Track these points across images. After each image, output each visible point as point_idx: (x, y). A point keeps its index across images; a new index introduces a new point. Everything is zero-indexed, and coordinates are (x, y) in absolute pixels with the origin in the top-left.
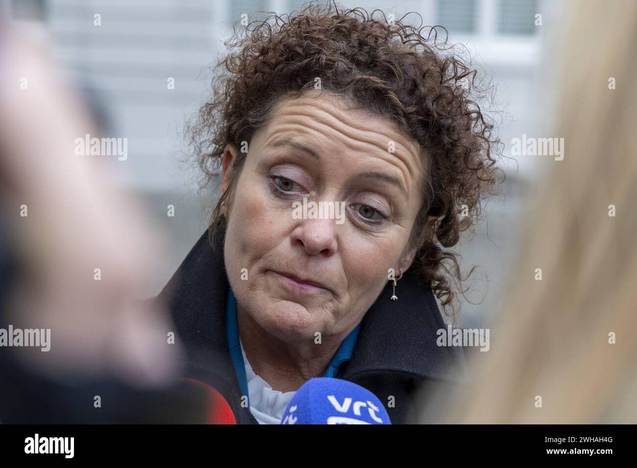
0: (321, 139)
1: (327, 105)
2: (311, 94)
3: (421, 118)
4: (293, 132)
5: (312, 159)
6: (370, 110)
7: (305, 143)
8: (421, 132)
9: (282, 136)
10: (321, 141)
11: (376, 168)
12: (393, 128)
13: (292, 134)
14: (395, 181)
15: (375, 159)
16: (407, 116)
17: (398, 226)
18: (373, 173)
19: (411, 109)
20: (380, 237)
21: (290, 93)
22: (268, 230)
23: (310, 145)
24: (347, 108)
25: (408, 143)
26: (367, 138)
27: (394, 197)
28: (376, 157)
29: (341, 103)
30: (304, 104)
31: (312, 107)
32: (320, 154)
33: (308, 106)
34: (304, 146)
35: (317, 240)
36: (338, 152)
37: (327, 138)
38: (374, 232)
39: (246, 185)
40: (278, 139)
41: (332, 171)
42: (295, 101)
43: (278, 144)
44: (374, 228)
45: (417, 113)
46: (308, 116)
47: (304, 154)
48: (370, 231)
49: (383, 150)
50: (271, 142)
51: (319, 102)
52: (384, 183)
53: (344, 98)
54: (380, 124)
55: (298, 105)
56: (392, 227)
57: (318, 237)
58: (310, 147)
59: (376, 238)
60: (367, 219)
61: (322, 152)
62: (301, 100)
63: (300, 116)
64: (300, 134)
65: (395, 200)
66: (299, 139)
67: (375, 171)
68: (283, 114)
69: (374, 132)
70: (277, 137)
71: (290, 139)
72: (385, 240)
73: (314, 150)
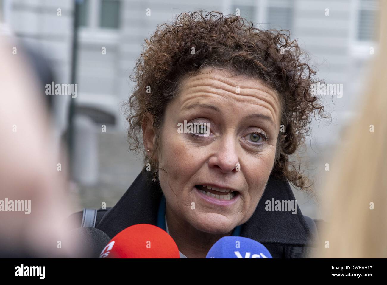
0: (219, 98)
1: (217, 76)
2: (205, 71)
3: (276, 73)
4: (199, 98)
5: (215, 112)
6: (246, 75)
7: (209, 103)
8: (277, 83)
9: (191, 102)
10: (219, 100)
11: (256, 111)
12: (262, 83)
13: (199, 99)
14: (267, 118)
15: (254, 106)
16: (268, 74)
17: (271, 146)
18: (255, 115)
19: (270, 69)
20: (262, 154)
21: (190, 73)
22: (192, 162)
23: (213, 104)
24: (231, 76)
25: (271, 92)
26: (247, 93)
27: (268, 128)
28: (255, 104)
29: (227, 73)
30: (202, 78)
31: (209, 79)
32: (220, 109)
33: (206, 79)
34: (209, 105)
35: (230, 164)
36: (232, 105)
37: (223, 98)
38: (260, 152)
39: (170, 137)
40: (189, 104)
41: (229, 118)
42: (195, 78)
43: (190, 107)
44: (259, 149)
45: (274, 71)
46: (206, 85)
47: (210, 110)
48: (257, 152)
49: (258, 99)
50: (184, 107)
51: (212, 75)
52: (262, 120)
53: (228, 70)
54: (253, 82)
55: (198, 79)
56: (268, 147)
57: (230, 162)
58: (213, 105)
59: (261, 155)
60: (255, 143)
61: (221, 107)
62: (200, 76)
63: (202, 86)
64: (204, 98)
65: (269, 130)
66: (204, 101)
67: (256, 113)
68: (188, 88)
69: (251, 88)
70: (189, 103)
71: (198, 102)
72: (266, 156)
73: (216, 107)
